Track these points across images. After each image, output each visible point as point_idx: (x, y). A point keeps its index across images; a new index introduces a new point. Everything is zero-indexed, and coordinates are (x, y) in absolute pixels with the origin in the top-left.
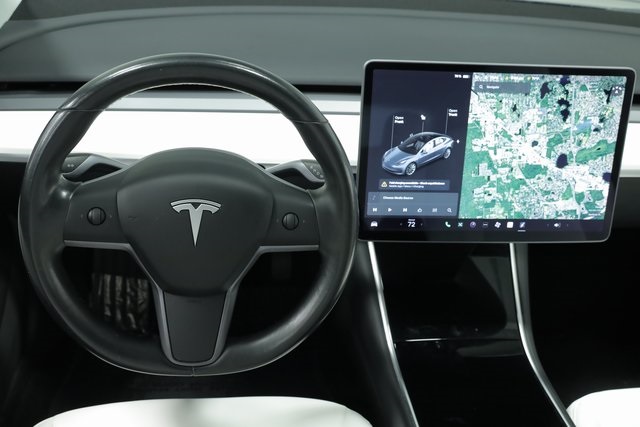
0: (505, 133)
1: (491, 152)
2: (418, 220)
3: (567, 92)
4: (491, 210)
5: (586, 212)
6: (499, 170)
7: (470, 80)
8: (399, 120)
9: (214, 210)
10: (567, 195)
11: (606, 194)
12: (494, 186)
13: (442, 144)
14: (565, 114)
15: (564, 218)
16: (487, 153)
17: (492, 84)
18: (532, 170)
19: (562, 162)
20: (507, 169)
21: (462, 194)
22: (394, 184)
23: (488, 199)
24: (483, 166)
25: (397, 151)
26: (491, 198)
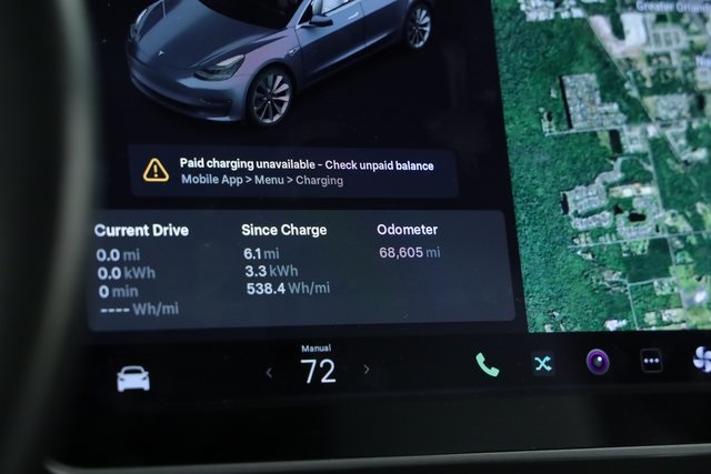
1: (601, 25)
2: (349, 345)
4: (662, 287)
6: (649, 101)
12: (646, 179)
16: (581, 30)
20: (682, 101)
21: (522, 216)
22: (201, 169)
23: (637, 238)
24: (581, 84)
26: (646, 229)
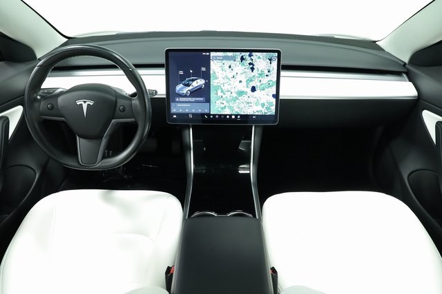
0: (227, 77)
1: (222, 86)
2: (193, 114)
3: (252, 60)
4: (224, 110)
5: (266, 111)
6: (226, 93)
7: (210, 55)
8: (181, 72)
9: (92, 104)
10: (257, 104)
11: (274, 103)
12: (224, 100)
13: (200, 82)
14: (252, 69)
15: (257, 114)
16: (220, 86)
17: (219, 57)
18: (241, 93)
19: (253, 89)
20: (230, 93)
21: (211, 103)
22: (181, 99)
25: (181, 85)
26: (224, 105)
